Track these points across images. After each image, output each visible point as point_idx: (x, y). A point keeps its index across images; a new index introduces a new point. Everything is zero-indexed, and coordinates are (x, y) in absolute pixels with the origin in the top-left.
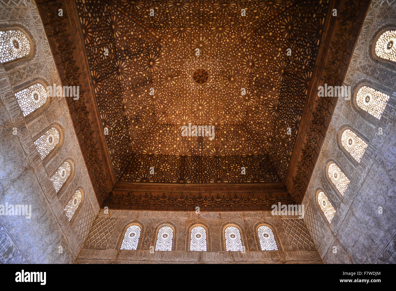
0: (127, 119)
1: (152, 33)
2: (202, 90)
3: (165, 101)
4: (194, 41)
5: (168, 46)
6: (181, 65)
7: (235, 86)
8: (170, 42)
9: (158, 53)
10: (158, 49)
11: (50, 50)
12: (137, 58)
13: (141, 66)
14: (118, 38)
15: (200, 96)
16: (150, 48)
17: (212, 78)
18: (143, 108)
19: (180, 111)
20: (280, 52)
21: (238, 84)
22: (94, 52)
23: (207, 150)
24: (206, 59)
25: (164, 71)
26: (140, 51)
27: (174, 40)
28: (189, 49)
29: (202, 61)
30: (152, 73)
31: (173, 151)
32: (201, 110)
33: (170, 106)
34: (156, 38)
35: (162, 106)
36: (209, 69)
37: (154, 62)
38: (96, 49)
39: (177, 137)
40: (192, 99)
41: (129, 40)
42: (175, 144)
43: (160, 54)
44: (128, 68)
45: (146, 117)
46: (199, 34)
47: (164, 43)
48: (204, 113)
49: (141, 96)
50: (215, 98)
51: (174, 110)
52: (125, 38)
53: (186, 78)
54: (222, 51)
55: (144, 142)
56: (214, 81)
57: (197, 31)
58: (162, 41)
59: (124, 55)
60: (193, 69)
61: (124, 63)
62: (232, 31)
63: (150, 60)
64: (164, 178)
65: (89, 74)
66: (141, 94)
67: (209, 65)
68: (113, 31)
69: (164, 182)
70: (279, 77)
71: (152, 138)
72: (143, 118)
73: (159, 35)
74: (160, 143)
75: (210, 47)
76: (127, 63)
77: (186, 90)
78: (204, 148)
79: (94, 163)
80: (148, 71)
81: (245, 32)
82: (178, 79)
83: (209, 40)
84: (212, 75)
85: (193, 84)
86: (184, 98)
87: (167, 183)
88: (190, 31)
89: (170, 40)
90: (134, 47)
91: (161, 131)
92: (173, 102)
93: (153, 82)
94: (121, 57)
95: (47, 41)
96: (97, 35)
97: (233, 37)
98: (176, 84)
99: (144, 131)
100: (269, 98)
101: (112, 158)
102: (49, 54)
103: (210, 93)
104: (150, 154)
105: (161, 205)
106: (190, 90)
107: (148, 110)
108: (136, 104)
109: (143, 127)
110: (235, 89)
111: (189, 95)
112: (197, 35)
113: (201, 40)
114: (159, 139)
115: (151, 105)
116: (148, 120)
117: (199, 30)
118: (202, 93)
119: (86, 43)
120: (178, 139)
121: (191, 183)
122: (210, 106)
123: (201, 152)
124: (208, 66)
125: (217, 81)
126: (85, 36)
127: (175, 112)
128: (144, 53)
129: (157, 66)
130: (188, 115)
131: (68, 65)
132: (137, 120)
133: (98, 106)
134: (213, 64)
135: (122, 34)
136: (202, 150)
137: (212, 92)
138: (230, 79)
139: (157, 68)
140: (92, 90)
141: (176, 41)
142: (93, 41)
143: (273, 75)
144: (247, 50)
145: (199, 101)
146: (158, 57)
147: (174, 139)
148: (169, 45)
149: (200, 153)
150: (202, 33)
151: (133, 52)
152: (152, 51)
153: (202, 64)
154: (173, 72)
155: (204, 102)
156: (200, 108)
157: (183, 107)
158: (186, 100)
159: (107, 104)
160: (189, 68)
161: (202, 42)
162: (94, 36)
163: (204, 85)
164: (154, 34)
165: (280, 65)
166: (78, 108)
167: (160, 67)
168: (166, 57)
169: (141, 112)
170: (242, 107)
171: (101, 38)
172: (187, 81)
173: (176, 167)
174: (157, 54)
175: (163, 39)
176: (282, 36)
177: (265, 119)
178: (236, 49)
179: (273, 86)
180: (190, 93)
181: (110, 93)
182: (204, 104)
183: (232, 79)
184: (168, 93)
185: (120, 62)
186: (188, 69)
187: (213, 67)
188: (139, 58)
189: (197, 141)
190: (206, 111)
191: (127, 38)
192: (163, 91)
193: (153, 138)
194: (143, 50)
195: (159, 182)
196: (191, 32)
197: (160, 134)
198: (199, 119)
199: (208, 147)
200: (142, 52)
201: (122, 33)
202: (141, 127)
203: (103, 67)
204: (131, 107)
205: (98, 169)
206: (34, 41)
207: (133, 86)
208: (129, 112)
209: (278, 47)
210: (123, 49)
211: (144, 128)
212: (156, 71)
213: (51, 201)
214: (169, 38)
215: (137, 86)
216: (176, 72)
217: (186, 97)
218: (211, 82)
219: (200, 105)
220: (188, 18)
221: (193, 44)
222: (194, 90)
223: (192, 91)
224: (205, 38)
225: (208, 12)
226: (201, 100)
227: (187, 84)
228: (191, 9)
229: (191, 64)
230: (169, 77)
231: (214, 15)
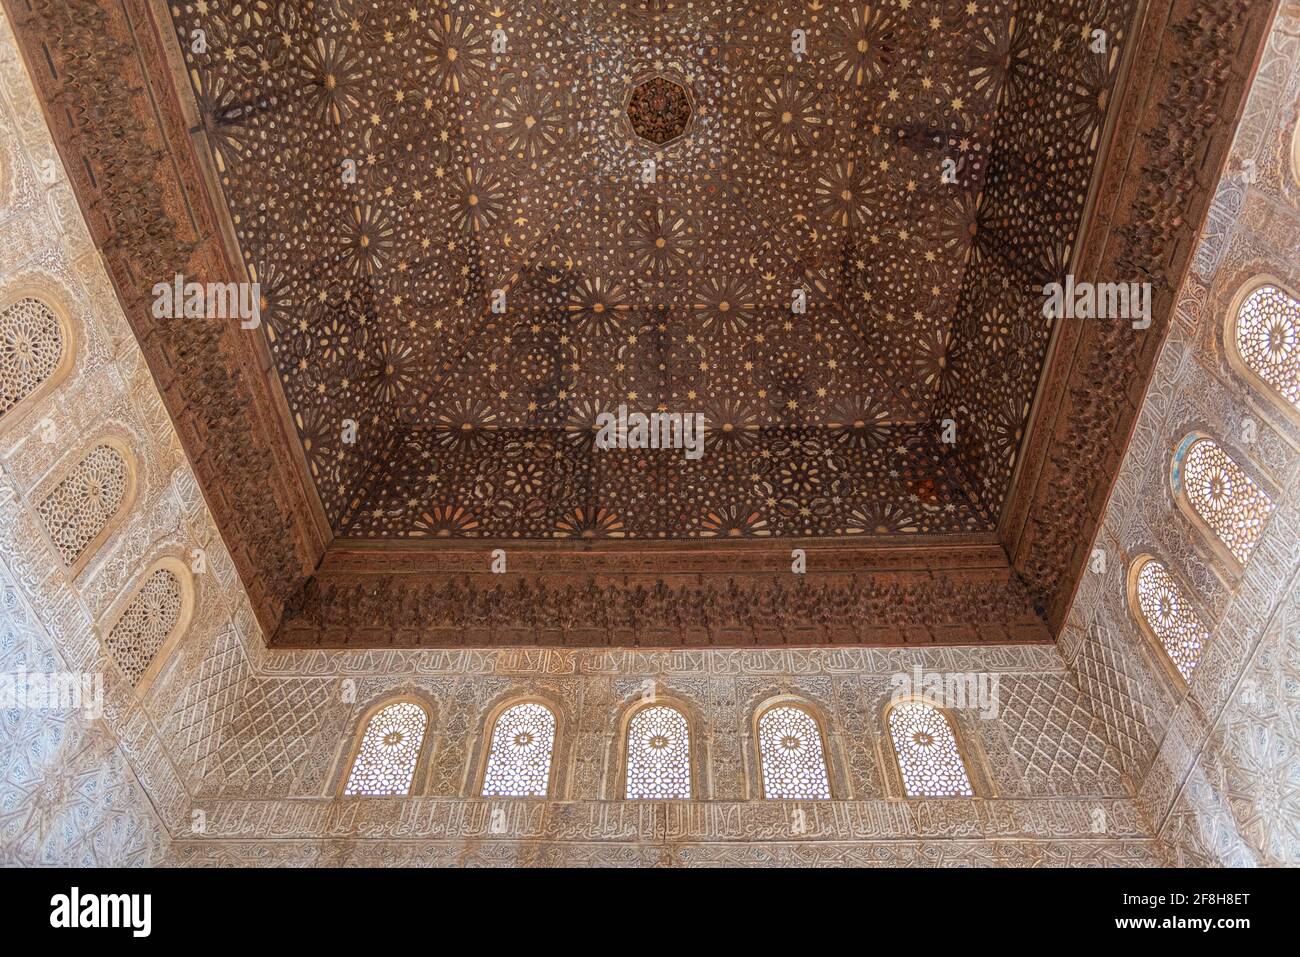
0: (775, 428)
3: (747, 263)
4: (517, 150)
5: (544, 242)
6: (616, 188)
8: (530, 235)
9: (567, 282)
10: (554, 280)
11: (446, 652)
12: (570, 360)
13: (598, 349)
14: (499, 417)
15: (741, 114)
16: (548, 309)
17: (665, 62)
18: (753, 359)
19: (794, 206)
22: (506, 514)
23: (970, 112)
24: (586, 93)
25: (632, 263)
26: (549, 348)
27: (521, 221)
28: (550, 165)
29: (599, 106)
30: (631, 309)
31: (951, 268)
32: (798, 116)
33: (775, 245)
34: (519, 284)
35: (769, 277)
36: (627, 79)
37: (595, 297)
38: (501, 503)
39: (895, 238)
40: (751, 148)
41: (512, 382)
42: (920, 255)
43: (571, 273)
44: (595, 397)
45: (795, 348)
46: (485, 134)
47: (533, 254)
48: (812, 103)
49: (707, 360)
51: (792, 231)
52: (504, 395)
55: (896, 372)
56: (676, 52)
57: (474, 146)
58: (527, 263)
59: (553, 404)
60: (629, 144)
61: (577, 409)
63: (587, 310)
64: (1028, 353)
65: (554, 548)
66: (698, 359)
67: (610, 76)
68: (479, 431)
69: (1042, 360)
71: (886, 338)
72: (795, 360)
73: (509, 275)
74: (909, 314)
75: (533, 84)
76: (578, 398)
77: (716, 173)
78: (960, 123)
79: (846, 611)
80: (622, 323)
82: (666, 207)
83: (505, 92)
84: (651, 63)
85: (689, 143)
86: (747, 185)
87: (1045, 353)
88: (479, 171)
89: (523, 237)
90: (535, 367)
91: (867, 296)
92: (761, 230)
93: (667, 308)
94: (557, 415)
95: (425, 652)
96: (467, 489)
98: (685, 217)
99: (850, 365)
101: (881, 529)
102: (454, 657)
104: (942, 361)
105: (1110, 425)
106: (716, 156)
107: (769, 337)
108: (728, 385)
109: (832, 364)
111: (735, 159)
112: (489, 143)
113: (506, 125)
114: (895, 313)
115: (752, 323)
116: (809, 338)
117: (471, 137)
118: (731, 104)
119: (475, 534)
120: (903, 235)
121: (1072, 244)
122: (783, 75)
123: (973, 142)
124: (614, 80)
126: (457, 534)
127: (799, 226)
128: (561, 334)
129: (611, 289)
130: (814, 177)
131: (501, 611)
132: (792, 388)
133: (669, 537)
134: (605, 62)
135: (491, 404)
136: (969, 135)
137: (726, 57)
139: (617, 289)
140: (606, 548)
141: (522, 215)
142: (478, 511)
145: (762, 120)
146: (579, 281)
147: (902, 255)
148: (542, 237)
149: (977, 147)
150: (480, 125)
151: (549, 371)
152: (559, 300)
153: (608, 109)
154: (637, 227)
155: (766, 98)
156: (787, 118)
157: (782, 191)
158: (754, 175)
159: (680, 500)
160: (628, 160)
161: (517, 119)
162: (466, 503)
163: (695, 94)
166: (632, 613)
167: (616, 275)
168: (580, 248)
169: (768, 365)
171: (480, 478)
172: (679, 167)
173: (1006, 283)
174: (569, 286)
175: (521, 259)
180: (728, 154)
181: (650, 479)
182: (772, 97)
184: (718, 249)
185: (572, 424)
188: (570, 354)
189: (922, 154)
190: (804, 92)
191: (504, 387)
192: (706, 269)
193: (888, 333)
194: (551, 335)
195: (1036, 384)
196: (481, 166)
197: (876, 299)
198: (833, 128)
199: (957, 104)
200: (555, 339)
201: (488, 401)
202: (828, 372)
203: (560, 492)
204: (732, 405)
205: (881, 602)
206: (408, 690)
207: (659, 387)
208: (750, 414)
210: (532, 407)
211: (839, 362)
212: (627, 292)
213: (828, 831)
214: (516, 240)
215: (664, 375)
216: (639, 213)
217: (745, 176)
218: (683, 64)
219: (775, 118)
220: (418, 195)
221: (526, 152)
222: (716, 140)
223: (719, 147)
224: (498, 112)
225: (377, 131)
226: (758, 114)
227: (692, 166)
228: (379, 194)
229: (611, 154)
230: (654, 241)
231: (387, 105)
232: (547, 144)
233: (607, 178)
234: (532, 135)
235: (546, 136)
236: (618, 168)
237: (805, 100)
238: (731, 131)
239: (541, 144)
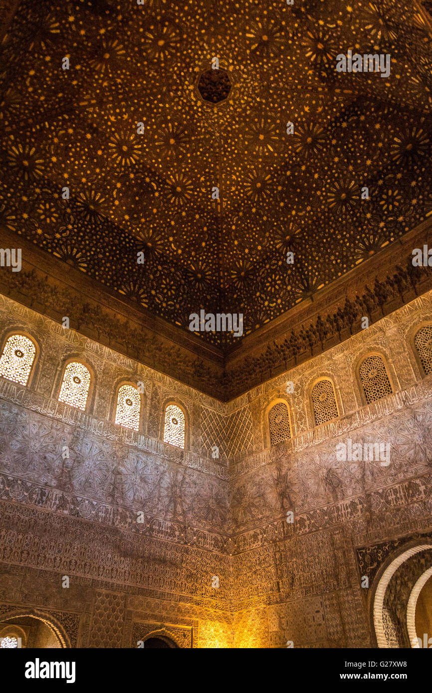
1: (350, 92)
2: (188, 66)
4: (276, 135)
6: (262, 73)
7: (158, 140)
8: (310, 99)
9: (320, 68)
10: (324, 74)
12: (356, 50)
13: (339, 38)
14: (411, 75)
15: (182, 55)
17: (196, 102)
20: (177, 251)
21: (159, 146)
23: (66, 13)
24: (235, 120)
25: (286, 45)
27: (307, 109)
28: (273, 114)
29: (235, 110)
30: (308, 30)
32: (155, 41)
36: (215, 111)
37: (316, 51)
40: (189, 36)
43: (315, 69)
44: (365, 29)
46: (279, 154)
47: (320, 89)
48: (145, 43)
50: (156, 81)
52: (398, 76)
53: (235, 58)
54: (225, 156)
56: (188, 101)
57: (286, 155)
58: (326, 90)
59: (385, 50)
60: (238, 85)
61: (379, 37)
62: (242, 195)
63: (326, 51)
67: (220, 116)
68: (425, 83)
70: (143, 236)
73: (338, 95)
75: (247, 146)
76: (372, 39)
77: (214, 35)
80: (318, 32)
81: (226, 207)
82: (249, 47)
83: (258, 156)
84: (201, 107)
86: (205, 18)
89: (314, 102)
94: (390, 47)
97: (233, 189)
98: (244, 34)
100: (114, 199)
103: (172, 77)
106: (208, 43)
110: (153, 135)
111: (200, 35)
112: (281, 149)
113: (269, 147)
117: (284, 159)
118: (183, 61)
122: (151, 62)
124: (221, 114)
125: (183, 106)
129: (307, 47)
134: (218, 122)
137: (171, 81)
138: (176, 136)
139: (304, 44)
141: (304, 111)
143: (149, 226)
144: (201, 194)
145: (173, 48)
146: (315, 63)
148: (309, 92)
150: (277, 158)
152: (332, 67)
153: (233, 106)
154: (268, 54)
155: (165, 55)
156: (161, 43)
157: (189, 5)
158: (197, 22)
160: (245, 79)
161: (264, 144)
163: (195, 78)
164: (346, 91)
165: (159, 243)
167: (298, 48)
168: (300, 71)
170: (110, 127)
172: (228, 55)
174: (321, 66)
175: (326, 95)
176: (195, 261)
177: (73, 171)
178: (213, 177)
179: (132, 218)
180: (202, 40)
182: (162, 55)
183: (172, 141)
185: (388, 37)
186: (245, 76)
187: (211, 119)
188: (353, 51)
190: (145, 50)
191: (394, 77)
198: (142, 26)
199: (71, 19)
209: (183, 250)
210: (394, 61)
212: (301, 37)
214: (317, 105)
216: (262, 57)
217: (202, 24)
218: (190, 95)
219: (166, 46)
220: (316, 176)
221: (274, 130)
222: (202, 51)
223: (203, 46)
224: (267, 154)
225: (298, 210)
226: (174, 51)
227: (222, 49)
228: (322, 198)
229: (249, 88)
230: (268, 41)
231: (286, 209)
232: (266, 122)
233: (261, 79)
234: (267, 133)
235: (262, 126)
236: (252, 80)
237: (148, 46)
238: (192, 50)
239: (267, 125)
